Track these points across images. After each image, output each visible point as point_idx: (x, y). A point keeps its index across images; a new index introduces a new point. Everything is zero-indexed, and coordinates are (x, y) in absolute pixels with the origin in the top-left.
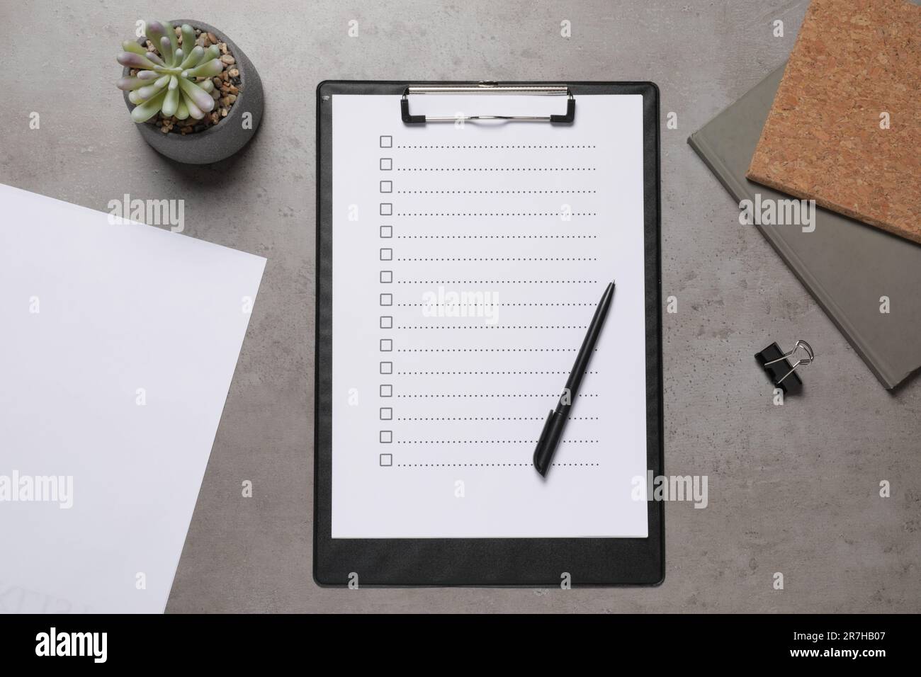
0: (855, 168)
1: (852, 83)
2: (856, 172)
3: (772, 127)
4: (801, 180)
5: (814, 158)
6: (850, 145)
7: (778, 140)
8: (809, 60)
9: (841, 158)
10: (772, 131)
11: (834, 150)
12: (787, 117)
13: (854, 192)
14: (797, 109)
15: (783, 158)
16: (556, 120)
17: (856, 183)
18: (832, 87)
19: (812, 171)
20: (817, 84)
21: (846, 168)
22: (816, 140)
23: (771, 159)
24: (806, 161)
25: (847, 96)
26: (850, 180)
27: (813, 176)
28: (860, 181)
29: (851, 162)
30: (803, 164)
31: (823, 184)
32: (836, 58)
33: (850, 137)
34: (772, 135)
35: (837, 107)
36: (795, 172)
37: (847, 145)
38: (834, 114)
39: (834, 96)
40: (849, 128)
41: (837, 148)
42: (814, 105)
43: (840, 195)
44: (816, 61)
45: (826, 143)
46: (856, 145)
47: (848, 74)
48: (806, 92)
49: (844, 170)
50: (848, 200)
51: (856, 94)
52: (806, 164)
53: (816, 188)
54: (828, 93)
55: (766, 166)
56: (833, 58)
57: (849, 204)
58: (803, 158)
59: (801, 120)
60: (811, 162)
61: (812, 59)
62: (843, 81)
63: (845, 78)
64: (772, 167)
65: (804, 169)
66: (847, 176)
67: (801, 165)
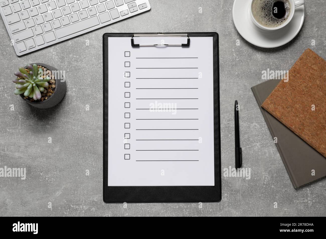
0: (297, 114)
1: (305, 87)
2: (297, 116)
3: (274, 92)
4: (278, 113)
5: (285, 107)
6: (298, 106)
7: (275, 97)
8: (294, 75)
9: (293, 109)
10: (274, 94)
11: (292, 107)
12: (280, 91)
13: (294, 122)
14: (285, 89)
15: (275, 104)
16: (184, 46)
17: (296, 119)
18: (299, 86)
19: (283, 111)
20: (294, 83)
21: (294, 113)
22: (287, 101)
23: (271, 103)
24: (282, 107)
25: (302, 90)
26: (294, 118)
27: (283, 113)
28: (297, 119)
29: (297, 112)
30: (281, 108)
31: (285, 116)
32: (303, 77)
33: (299, 104)
34: (274, 95)
35: (298, 93)
36: (277, 109)
37: (297, 106)
38: (296, 95)
39: (298, 89)
40: (299, 101)
41: (293, 106)
42: (291, 90)
43: (290, 121)
44: (296, 76)
45: (291, 103)
46: (300, 107)
47: (305, 83)
48: (290, 85)
49: (293, 114)
50: (291, 124)
51: (305, 91)
52: (282, 108)
53: (282, 117)
54: (297, 87)
55: (268, 104)
56: (302, 77)
57: (291, 125)
58: (281, 106)
59: (285, 93)
60: (284, 108)
61: (295, 75)
62: (303, 85)
63: (304, 84)
64: (270, 105)
65: (280, 109)
66: (294, 116)
67: (280, 108)
